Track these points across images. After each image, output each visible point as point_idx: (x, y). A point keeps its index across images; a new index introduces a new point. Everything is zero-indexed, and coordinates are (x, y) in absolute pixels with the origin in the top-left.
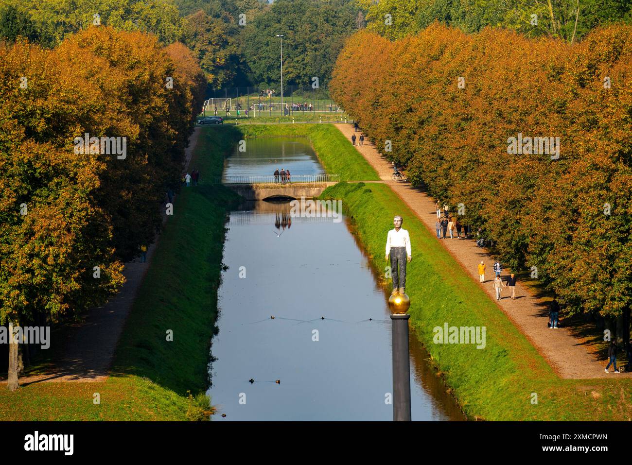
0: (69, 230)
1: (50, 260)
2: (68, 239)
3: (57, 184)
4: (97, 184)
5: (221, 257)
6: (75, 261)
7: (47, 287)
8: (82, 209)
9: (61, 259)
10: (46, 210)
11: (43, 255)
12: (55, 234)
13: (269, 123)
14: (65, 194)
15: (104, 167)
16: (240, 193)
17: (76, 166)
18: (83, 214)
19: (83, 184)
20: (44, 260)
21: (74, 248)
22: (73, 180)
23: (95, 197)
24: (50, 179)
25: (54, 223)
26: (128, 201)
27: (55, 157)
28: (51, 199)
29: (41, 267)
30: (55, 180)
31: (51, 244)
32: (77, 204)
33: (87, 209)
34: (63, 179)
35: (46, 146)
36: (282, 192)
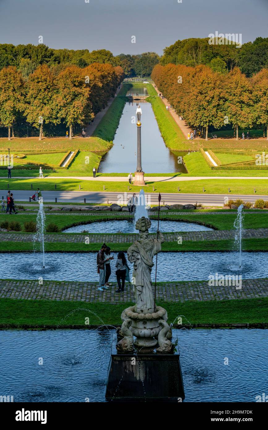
0: (82, 106)
1: (78, 112)
2: (82, 108)
3: (80, 96)
4: (89, 96)
5: (122, 112)
6: (83, 113)
7: (77, 118)
8: (85, 102)
9: (80, 112)
10: (78, 102)
11: (77, 111)
12: (79, 107)
13: (138, 83)
14: (82, 98)
15: (90, 93)
16: (129, 98)
17: (84, 92)
18: (85, 103)
19: (85, 96)
20: (77, 112)
21: (84, 110)
22: (84, 96)
23: (88, 99)
24: (79, 95)
25: (79, 105)
26: (97, 100)
27: (80, 91)
28: (78, 100)
29: (76, 114)
30: (80, 95)
31: (79, 109)
32: (84, 101)
33: (86, 102)
34: (81, 95)
35: (78, 88)
36: (138, 98)
